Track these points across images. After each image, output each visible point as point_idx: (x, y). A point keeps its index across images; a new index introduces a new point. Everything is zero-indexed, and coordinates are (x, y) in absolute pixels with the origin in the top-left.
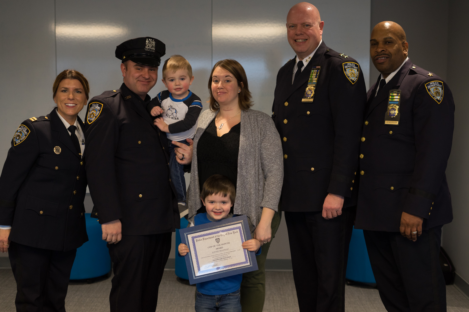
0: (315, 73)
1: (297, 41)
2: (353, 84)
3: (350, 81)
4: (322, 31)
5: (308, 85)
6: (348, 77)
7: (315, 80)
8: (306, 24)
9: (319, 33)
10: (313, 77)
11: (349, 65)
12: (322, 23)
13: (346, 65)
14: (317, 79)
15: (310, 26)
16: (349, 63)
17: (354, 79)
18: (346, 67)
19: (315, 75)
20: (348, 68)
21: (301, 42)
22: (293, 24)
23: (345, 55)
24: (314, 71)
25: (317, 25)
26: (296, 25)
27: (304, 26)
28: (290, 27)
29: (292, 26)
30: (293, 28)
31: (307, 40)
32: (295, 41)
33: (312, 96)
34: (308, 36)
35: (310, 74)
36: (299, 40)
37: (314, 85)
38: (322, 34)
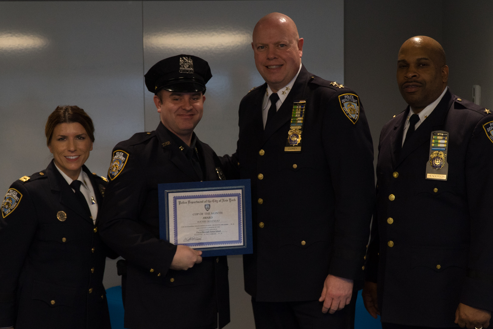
0: (298, 110)
1: (269, 67)
2: (354, 123)
3: (351, 120)
4: (301, 52)
5: (292, 127)
6: (348, 114)
7: (300, 120)
8: (281, 43)
9: (299, 55)
10: (296, 116)
11: (346, 98)
12: (302, 40)
13: (343, 98)
14: (303, 118)
15: (285, 45)
16: (346, 95)
17: (355, 116)
18: (343, 101)
19: (299, 112)
20: (346, 102)
21: (275, 69)
22: (261, 44)
23: (339, 84)
24: (297, 107)
25: (295, 44)
26: (267, 45)
27: (278, 46)
28: (258, 48)
29: (261, 46)
30: (263, 50)
31: (282, 65)
32: (267, 67)
33: (299, 143)
34: (284, 60)
35: (292, 111)
36: (272, 67)
37: (299, 127)
38: (302, 55)
